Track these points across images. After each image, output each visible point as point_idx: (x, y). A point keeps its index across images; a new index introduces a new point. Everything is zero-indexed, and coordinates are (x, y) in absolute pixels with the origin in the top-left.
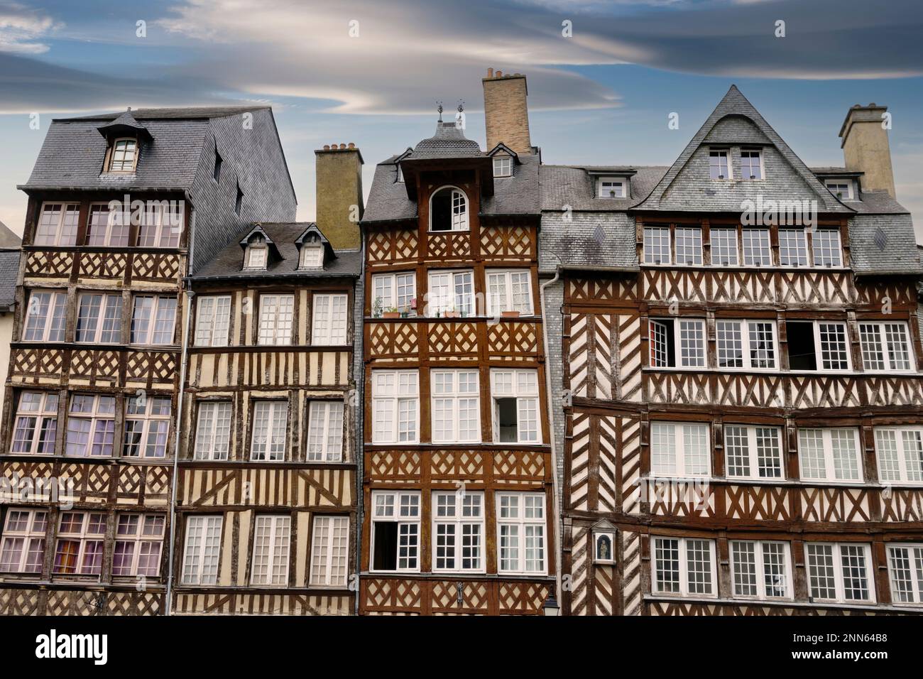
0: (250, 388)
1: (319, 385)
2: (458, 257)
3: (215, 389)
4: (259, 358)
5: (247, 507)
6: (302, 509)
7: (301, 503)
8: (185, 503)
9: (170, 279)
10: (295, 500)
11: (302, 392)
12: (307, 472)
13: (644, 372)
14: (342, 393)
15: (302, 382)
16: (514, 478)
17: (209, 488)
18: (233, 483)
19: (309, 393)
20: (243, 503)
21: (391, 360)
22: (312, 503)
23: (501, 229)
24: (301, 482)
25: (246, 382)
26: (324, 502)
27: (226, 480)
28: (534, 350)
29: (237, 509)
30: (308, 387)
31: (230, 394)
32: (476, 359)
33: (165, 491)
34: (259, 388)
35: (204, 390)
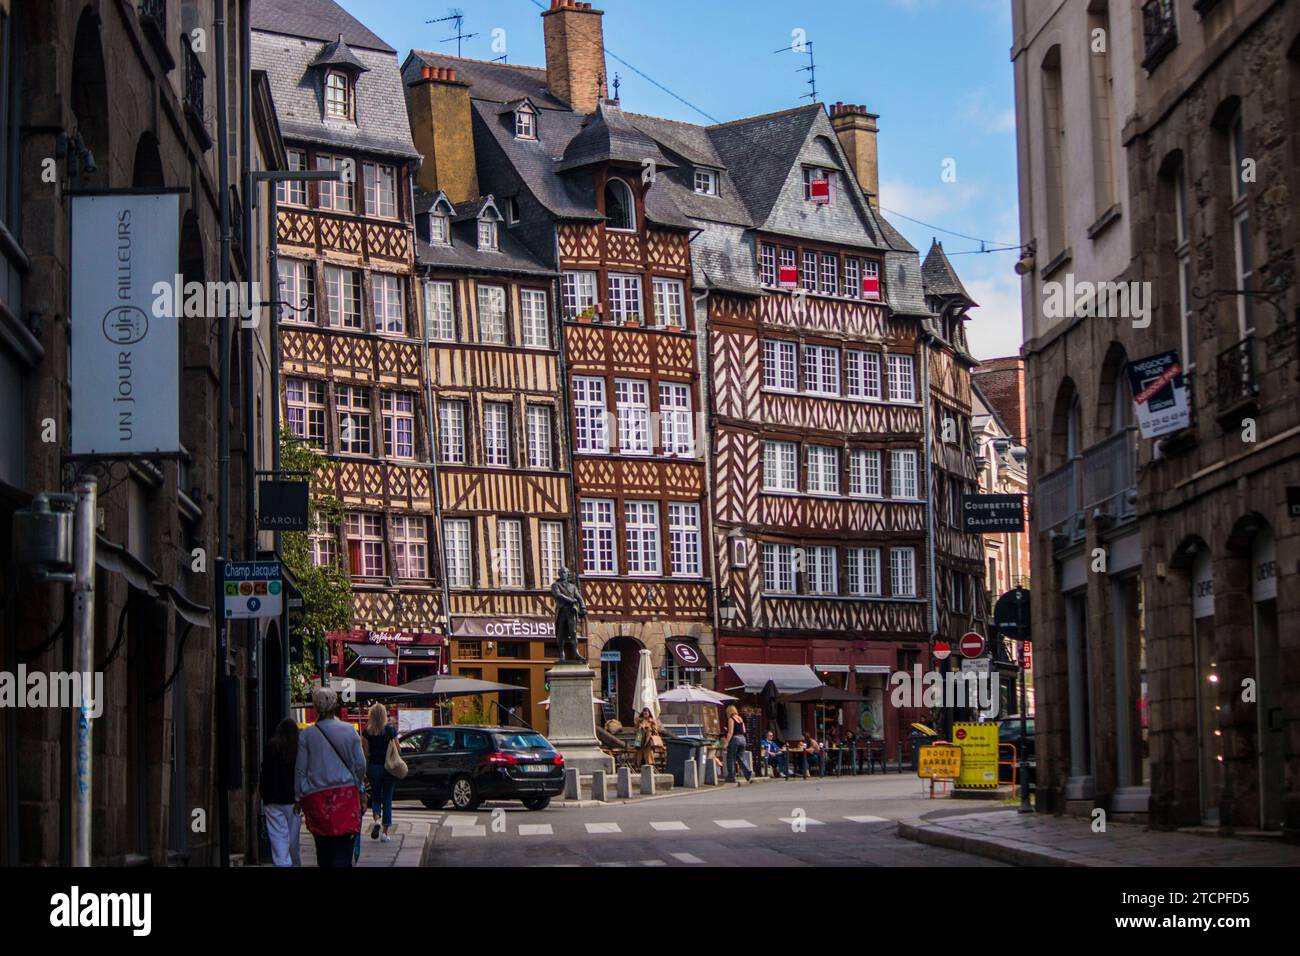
0: (481, 389)
1: (536, 390)
2: (631, 261)
3: (454, 388)
4: (486, 356)
5: (492, 512)
6: (532, 515)
7: (532, 510)
8: (445, 507)
9: (401, 260)
10: (527, 507)
11: (522, 396)
12: (534, 478)
13: (762, 393)
14: (552, 399)
15: (522, 386)
16: (680, 489)
17: (461, 493)
18: (478, 486)
19: (529, 398)
20: (488, 508)
21: (585, 367)
22: (540, 510)
23: (662, 235)
24: (530, 488)
25: (479, 384)
26: (549, 508)
27: (473, 485)
28: (690, 366)
29: (485, 514)
30: (527, 392)
31: (466, 394)
32: (648, 371)
33: (427, 494)
34: (489, 389)
35: (446, 388)
